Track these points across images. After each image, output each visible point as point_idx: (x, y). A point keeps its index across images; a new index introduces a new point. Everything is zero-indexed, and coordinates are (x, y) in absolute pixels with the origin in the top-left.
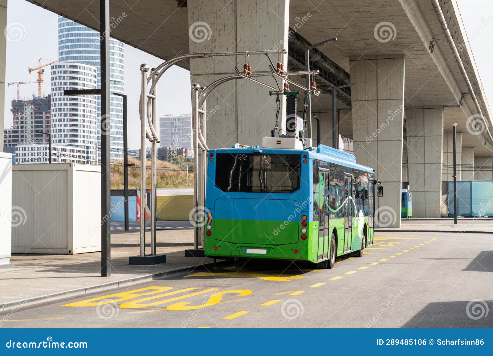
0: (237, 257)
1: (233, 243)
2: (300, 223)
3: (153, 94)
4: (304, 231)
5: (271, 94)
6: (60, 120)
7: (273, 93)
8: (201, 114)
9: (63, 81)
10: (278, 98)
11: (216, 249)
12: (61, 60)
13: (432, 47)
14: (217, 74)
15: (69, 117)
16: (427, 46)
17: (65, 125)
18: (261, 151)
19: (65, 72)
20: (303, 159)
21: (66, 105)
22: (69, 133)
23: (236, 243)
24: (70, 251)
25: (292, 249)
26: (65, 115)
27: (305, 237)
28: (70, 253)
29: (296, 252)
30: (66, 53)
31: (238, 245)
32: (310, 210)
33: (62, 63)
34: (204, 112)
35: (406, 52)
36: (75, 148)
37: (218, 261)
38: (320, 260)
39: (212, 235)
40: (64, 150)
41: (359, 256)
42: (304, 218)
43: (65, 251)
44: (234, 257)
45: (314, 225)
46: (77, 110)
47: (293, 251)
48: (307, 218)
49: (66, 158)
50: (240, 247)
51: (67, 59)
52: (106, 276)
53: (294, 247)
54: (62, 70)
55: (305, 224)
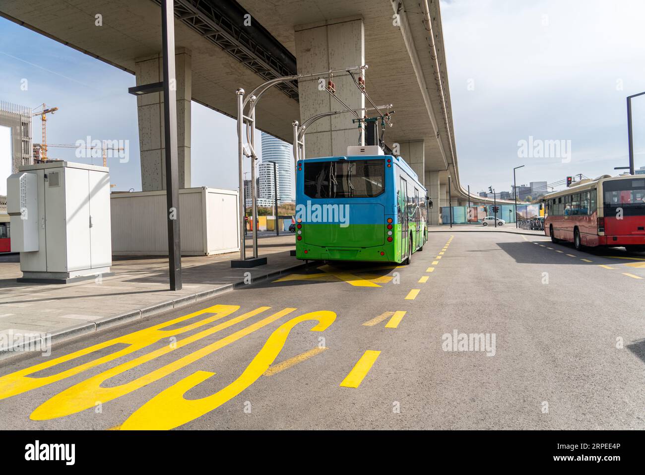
0: (326, 260)
1: (322, 247)
2: (386, 226)
3: (251, 118)
4: (390, 233)
5: (354, 122)
6: (263, 188)
7: (355, 121)
8: (301, 146)
9: (264, 171)
10: (360, 124)
11: (306, 252)
12: (263, 162)
13: (438, 135)
14: (319, 132)
15: (267, 187)
16: (436, 134)
17: (266, 190)
18: (346, 158)
19: (265, 167)
20: (387, 163)
21: (265, 181)
22: (267, 194)
23: (325, 247)
24: (205, 254)
25: (379, 252)
26: (266, 186)
27: (391, 239)
28: (206, 255)
29: (382, 254)
30: (265, 159)
31: (327, 248)
32: (395, 213)
33: (263, 164)
34: (303, 144)
35: (424, 138)
36: (270, 200)
37: (309, 262)
38: (403, 259)
39: (303, 240)
40: (265, 201)
41: (422, 250)
42: (390, 221)
43: (201, 254)
44: (324, 260)
45: (398, 228)
46: (270, 183)
47: (380, 253)
48: (393, 221)
49: (262, 204)
50: (329, 250)
51: (265, 161)
52: (175, 290)
53: (380, 249)
54: (264, 166)
55: (391, 227)
